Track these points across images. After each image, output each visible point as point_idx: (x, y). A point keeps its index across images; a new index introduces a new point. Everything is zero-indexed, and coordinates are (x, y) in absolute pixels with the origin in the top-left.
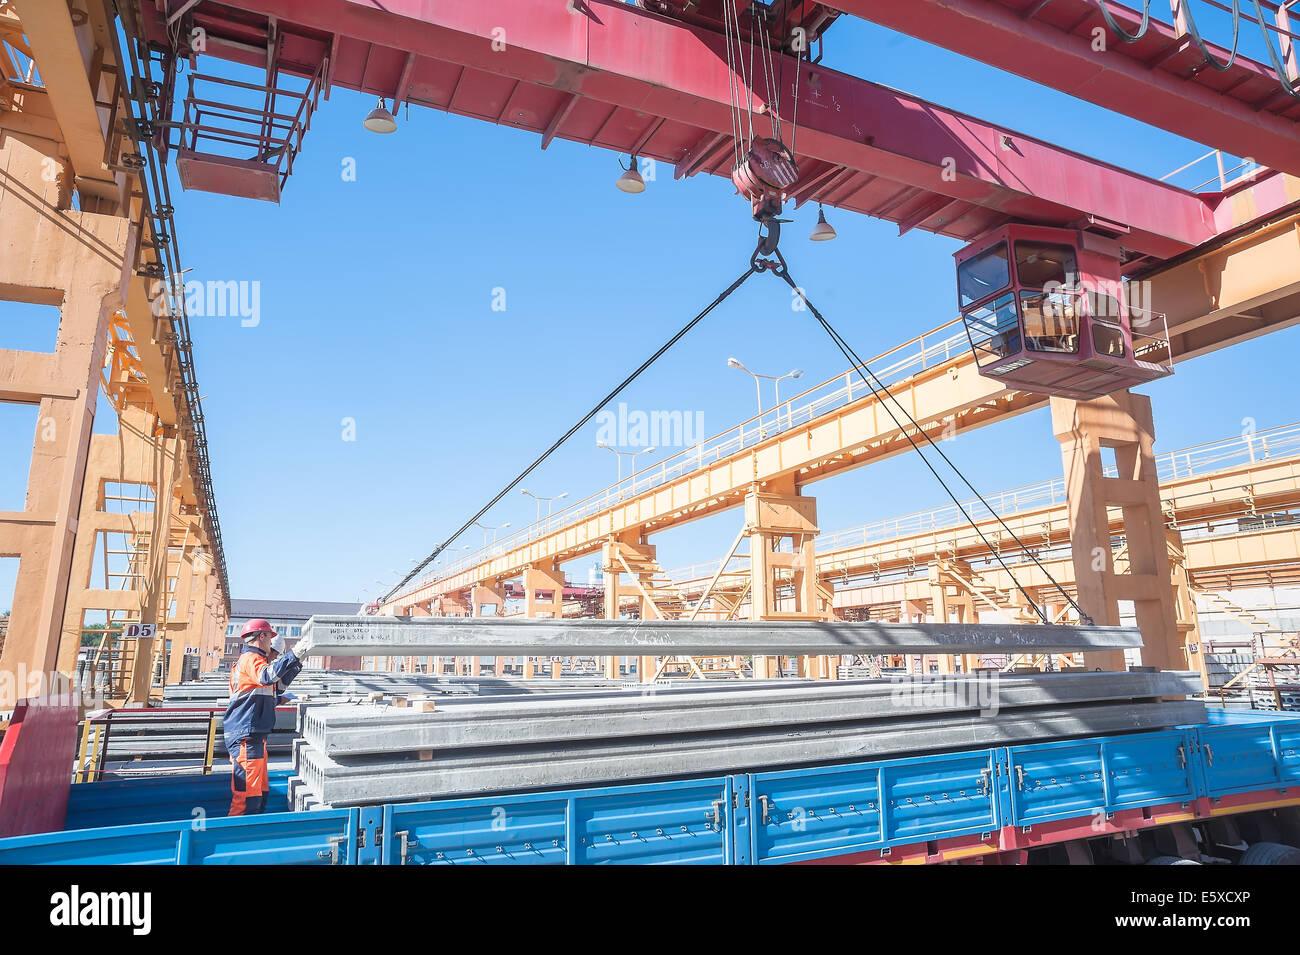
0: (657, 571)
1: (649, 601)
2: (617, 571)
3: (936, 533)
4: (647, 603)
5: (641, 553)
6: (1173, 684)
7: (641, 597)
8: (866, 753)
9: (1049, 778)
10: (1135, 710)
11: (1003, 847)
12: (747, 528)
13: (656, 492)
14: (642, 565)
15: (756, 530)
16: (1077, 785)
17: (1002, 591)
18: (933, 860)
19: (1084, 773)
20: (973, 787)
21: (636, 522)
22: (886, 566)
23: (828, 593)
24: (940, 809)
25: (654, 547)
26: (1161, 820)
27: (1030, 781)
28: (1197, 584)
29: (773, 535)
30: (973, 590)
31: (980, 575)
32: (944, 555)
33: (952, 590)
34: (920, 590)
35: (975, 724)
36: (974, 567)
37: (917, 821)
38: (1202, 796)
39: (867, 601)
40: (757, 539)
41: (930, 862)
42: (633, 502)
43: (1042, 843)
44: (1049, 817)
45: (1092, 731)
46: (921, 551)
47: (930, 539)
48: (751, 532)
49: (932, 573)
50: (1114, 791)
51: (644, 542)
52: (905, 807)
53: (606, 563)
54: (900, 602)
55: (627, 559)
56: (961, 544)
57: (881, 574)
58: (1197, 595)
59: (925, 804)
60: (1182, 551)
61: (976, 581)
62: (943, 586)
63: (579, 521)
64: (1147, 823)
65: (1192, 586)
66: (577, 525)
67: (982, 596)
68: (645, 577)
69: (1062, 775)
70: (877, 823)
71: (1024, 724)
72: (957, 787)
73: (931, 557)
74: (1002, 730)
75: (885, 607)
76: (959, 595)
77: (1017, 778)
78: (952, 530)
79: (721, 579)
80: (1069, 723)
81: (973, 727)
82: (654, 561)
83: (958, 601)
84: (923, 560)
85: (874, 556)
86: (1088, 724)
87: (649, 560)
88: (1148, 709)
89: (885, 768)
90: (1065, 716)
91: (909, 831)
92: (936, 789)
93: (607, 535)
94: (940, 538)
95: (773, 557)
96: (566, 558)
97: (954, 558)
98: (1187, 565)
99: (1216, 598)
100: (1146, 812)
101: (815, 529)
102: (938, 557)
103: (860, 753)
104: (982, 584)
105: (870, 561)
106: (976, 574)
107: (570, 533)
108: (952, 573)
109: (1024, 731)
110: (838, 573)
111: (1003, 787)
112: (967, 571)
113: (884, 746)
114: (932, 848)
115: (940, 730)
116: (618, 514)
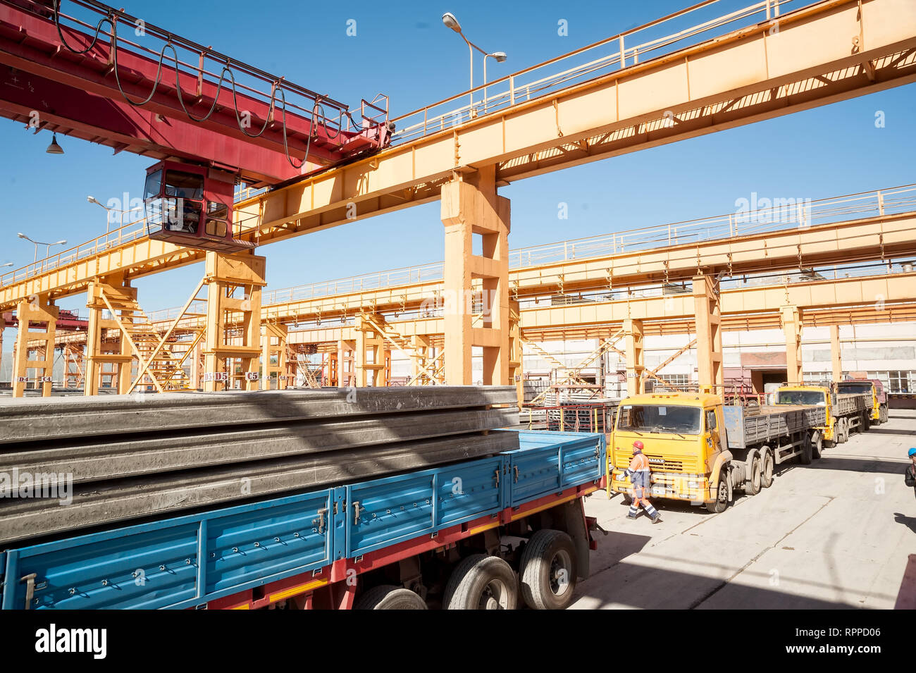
0: (136, 309)
1: (127, 336)
2: (99, 307)
3: (362, 293)
4: (126, 338)
5: (124, 294)
6: (498, 419)
7: (121, 332)
8: (187, 505)
9: (384, 510)
10: (466, 442)
11: (333, 580)
12: (206, 277)
13: (136, 243)
14: (123, 304)
15: (213, 279)
16: (408, 513)
17: (404, 337)
18: (258, 604)
19: (415, 502)
20: (308, 528)
21: (118, 267)
22: (326, 315)
23: (283, 333)
24: (270, 554)
25: (135, 289)
26: (475, 531)
27: (367, 515)
28: (525, 337)
29: (226, 284)
30: (385, 335)
31: (390, 325)
32: (367, 309)
33: (370, 335)
34: (349, 334)
35: (317, 465)
36: (387, 319)
37: (243, 569)
38: (507, 507)
39: (314, 340)
40: (214, 287)
41: (255, 607)
42: (115, 251)
43: (373, 568)
44: (380, 545)
45: (429, 464)
46: (351, 306)
47: (358, 297)
48: (209, 281)
49: (357, 321)
50: (441, 513)
51: (128, 285)
52: (231, 557)
53: (91, 300)
54: (337, 342)
55: (109, 298)
56: (380, 302)
57: (322, 321)
58: (524, 344)
59: (254, 551)
60: (519, 315)
61: (387, 329)
62: (364, 331)
63: (70, 263)
64: (463, 535)
65: (522, 339)
66: (68, 267)
67: (391, 340)
68: (126, 313)
69: (396, 506)
70: (195, 579)
71: (366, 463)
72: (292, 529)
73: (357, 310)
74: (345, 469)
75: (329, 344)
76: (375, 338)
77: (353, 513)
78: (374, 292)
79: (181, 322)
80: (407, 459)
81: (315, 469)
82: (134, 301)
83: (374, 342)
84: (352, 312)
85: (317, 307)
86: (425, 458)
87: (130, 300)
88: (476, 441)
89: (208, 521)
90: (405, 452)
91: (233, 582)
92: (268, 534)
93: (93, 277)
94: (365, 297)
95: (227, 303)
96: (60, 295)
97: (373, 312)
98: (521, 324)
99: (534, 346)
100: (464, 527)
101: (263, 282)
102: (363, 311)
103: (179, 506)
104: (392, 331)
105: (314, 311)
106: (388, 324)
107: (63, 273)
108: (371, 322)
109: (365, 469)
110: (290, 319)
111: (339, 524)
112: (382, 322)
113: (211, 496)
114: (258, 593)
115: (279, 475)
116: (104, 260)
